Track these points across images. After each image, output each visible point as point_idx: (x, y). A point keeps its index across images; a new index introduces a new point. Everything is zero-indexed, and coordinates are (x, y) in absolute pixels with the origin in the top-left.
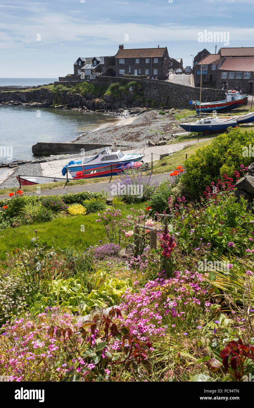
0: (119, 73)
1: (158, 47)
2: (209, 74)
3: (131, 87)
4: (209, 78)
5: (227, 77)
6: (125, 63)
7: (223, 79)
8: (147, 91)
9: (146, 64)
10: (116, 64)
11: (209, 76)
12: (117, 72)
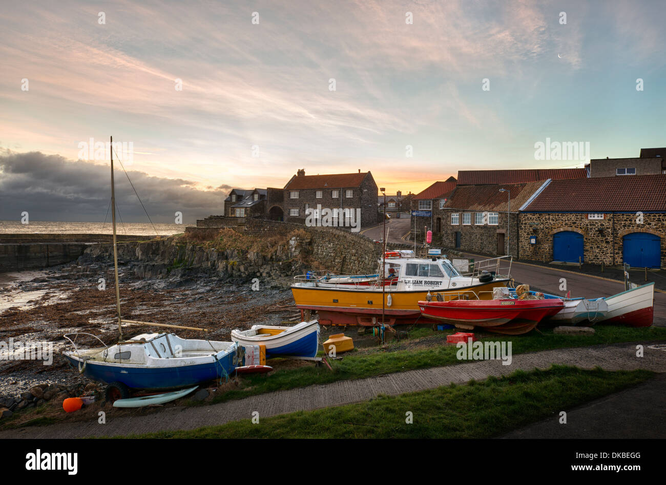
0: (289, 214)
1: (358, 172)
2: (436, 216)
3: (294, 238)
4: (435, 225)
5: (459, 222)
6: (299, 197)
7: (453, 226)
8: (318, 246)
9: (333, 199)
10: (285, 199)
11: (435, 221)
12: (286, 213)
